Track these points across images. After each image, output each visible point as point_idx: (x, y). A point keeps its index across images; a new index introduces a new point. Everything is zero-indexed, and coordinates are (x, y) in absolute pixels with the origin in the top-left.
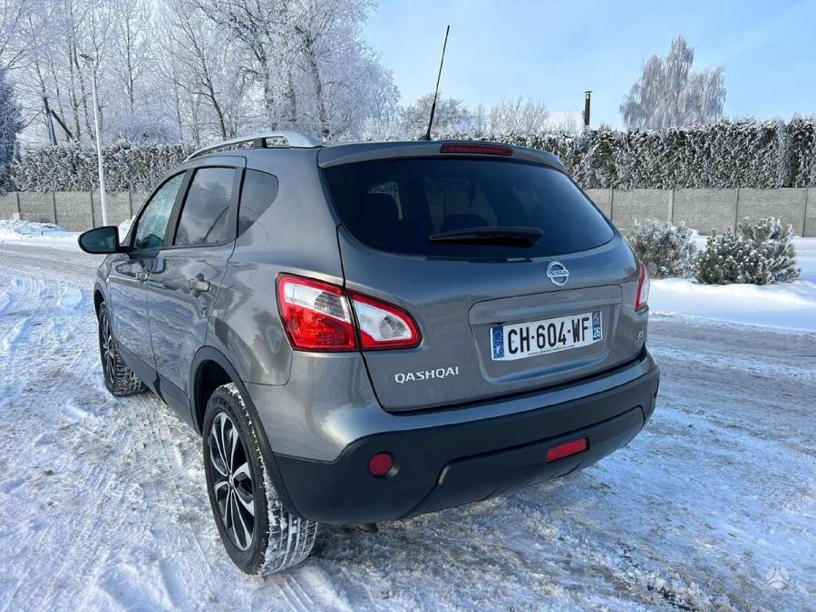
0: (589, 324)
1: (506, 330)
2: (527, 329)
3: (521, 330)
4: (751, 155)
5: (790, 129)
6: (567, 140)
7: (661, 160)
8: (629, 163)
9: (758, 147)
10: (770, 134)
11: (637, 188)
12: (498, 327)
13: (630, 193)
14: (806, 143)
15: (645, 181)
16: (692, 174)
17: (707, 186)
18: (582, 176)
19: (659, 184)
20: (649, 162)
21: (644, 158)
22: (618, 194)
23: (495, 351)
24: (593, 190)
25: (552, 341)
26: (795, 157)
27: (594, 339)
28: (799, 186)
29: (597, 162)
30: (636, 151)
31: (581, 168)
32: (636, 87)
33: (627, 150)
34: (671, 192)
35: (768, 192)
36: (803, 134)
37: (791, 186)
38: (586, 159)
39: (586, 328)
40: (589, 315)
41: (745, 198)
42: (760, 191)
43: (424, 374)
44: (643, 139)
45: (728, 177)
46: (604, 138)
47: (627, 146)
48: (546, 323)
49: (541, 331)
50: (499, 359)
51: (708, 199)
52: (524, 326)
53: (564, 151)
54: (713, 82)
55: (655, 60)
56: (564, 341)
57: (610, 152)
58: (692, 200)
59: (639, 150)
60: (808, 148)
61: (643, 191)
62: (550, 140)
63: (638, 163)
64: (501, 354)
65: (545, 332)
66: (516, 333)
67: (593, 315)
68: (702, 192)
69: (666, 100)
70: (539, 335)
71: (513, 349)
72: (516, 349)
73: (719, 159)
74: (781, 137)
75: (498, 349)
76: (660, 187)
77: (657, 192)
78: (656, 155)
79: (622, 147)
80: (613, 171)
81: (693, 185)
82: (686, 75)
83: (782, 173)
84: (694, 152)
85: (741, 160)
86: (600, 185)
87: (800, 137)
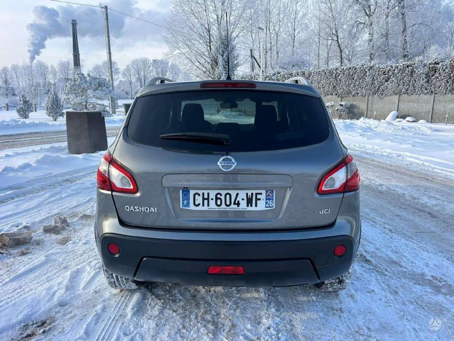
0: (263, 197)
1: (192, 192)
2: (208, 194)
3: (203, 194)
12: (186, 191)
23: (183, 203)
25: (228, 203)
27: (266, 207)
39: (260, 199)
40: (264, 192)
43: (139, 209)
48: (223, 192)
49: (219, 196)
50: (186, 208)
52: (206, 192)
56: (238, 204)
64: (188, 205)
65: (223, 198)
66: (199, 195)
67: (267, 192)
70: (217, 199)
71: (197, 203)
72: (199, 204)
75: (185, 202)
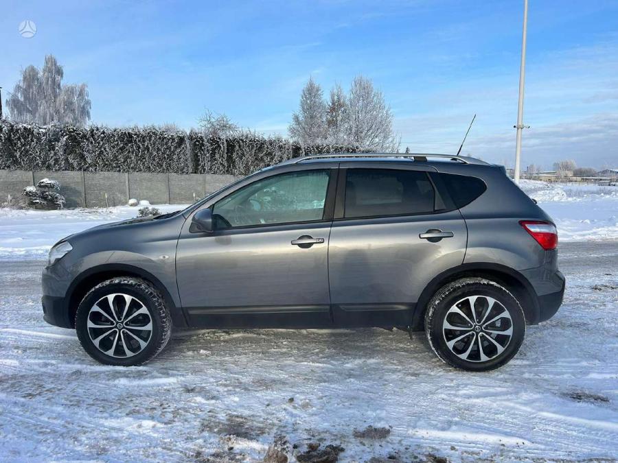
4: (173, 152)
5: (191, 138)
6: (41, 130)
7: (117, 152)
8: (95, 152)
9: (176, 147)
10: (182, 140)
11: (102, 171)
13: (98, 175)
14: (201, 147)
15: (107, 166)
16: (139, 162)
17: (150, 171)
18: (56, 161)
19: (118, 169)
20: (109, 153)
21: (105, 149)
22: (88, 175)
24: (67, 171)
26: (196, 155)
28: (201, 173)
29: (68, 150)
30: (99, 143)
31: (55, 154)
32: (18, 88)
33: (92, 143)
34: (127, 174)
35: (185, 176)
36: (198, 141)
37: (196, 173)
38: (59, 146)
41: (172, 180)
42: (180, 176)
44: (102, 135)
45: (162, 166)
46: (71, 132)
47: (91, 139)
51: (150, 180)
53: (39, 139)
54: (81, 94)
55: (33, 69)
57: (79, 143)
58: (141, 181)
59: (101, 143)
60: (203, 150)
61: (106, 173)
62: (25, 128)
63: (101, 153)
68: (147, 175)
69: (46, 102)
73: (155, 153)
74: (187, 142)
76: (120, 171)
77: (116, 174)
78: (114, 147)
79: (87, 140)
80: (83, 157)
81: (141, 170)
82: (59, 85)
83: (190, 165)
84: (139, 147)
85: (167, 155)
86: (73, 168)
87: (197, 143)
